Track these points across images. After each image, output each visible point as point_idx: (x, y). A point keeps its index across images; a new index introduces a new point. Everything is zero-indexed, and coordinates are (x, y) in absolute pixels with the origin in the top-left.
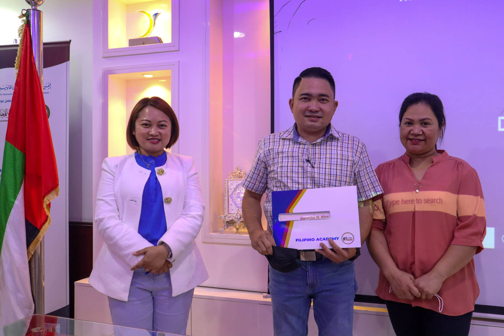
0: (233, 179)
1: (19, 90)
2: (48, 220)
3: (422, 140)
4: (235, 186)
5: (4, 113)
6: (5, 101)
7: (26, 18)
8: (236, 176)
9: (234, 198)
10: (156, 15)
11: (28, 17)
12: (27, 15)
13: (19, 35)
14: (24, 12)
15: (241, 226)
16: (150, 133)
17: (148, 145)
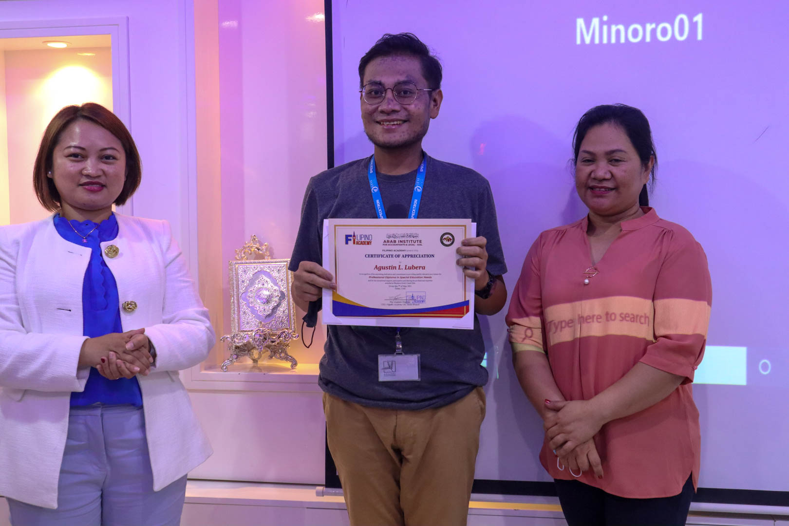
0: (248, 261)
3: (612, 189)
4: (251, 275)
8: (251, 254)
9: (251, 300)
15: (265, 355)
16: (85, 172)
17: (82, 195)
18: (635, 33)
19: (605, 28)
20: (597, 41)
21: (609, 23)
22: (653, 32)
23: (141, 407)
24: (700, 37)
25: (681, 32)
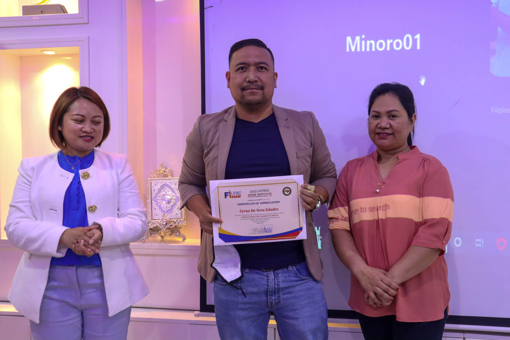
0: (157, 178)
3: (390, 134)
4: (159, 187)
8: (160, 174)
9: (159, 201)
15: (167, 234)
16: (83, 130)
17: (80, 143)
18: (381, 45)
19: (363, 42)
20: (358, 50)
21: (366, 40)
22: (391, 44)
24: (418, 47)
25: (408, 45)
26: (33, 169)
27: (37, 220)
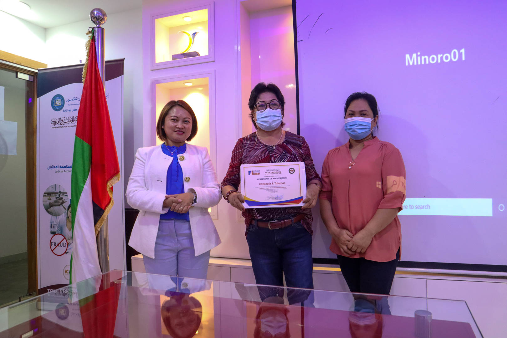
1: (86, 94)
2: (112, 202)
5: (72, 120)
6: (72, 110)
7: (92, 34)
10: (194, 34)
11: (94, 33)
12: (93, 32)
13: (86, 48)
14: (91, 29)
16: (177, 126)
17: (175, 135)
18: (433, 59)
19: (419, 58)
20: (415, 64)
21: (421, 56)
22: (442, 58)
23: (189, 221)
24: (464, 59)
25: (455, 58)
26: (146, 154)
27: (148, 190)
